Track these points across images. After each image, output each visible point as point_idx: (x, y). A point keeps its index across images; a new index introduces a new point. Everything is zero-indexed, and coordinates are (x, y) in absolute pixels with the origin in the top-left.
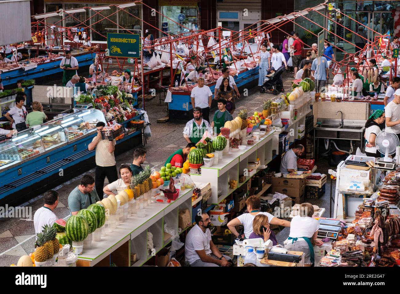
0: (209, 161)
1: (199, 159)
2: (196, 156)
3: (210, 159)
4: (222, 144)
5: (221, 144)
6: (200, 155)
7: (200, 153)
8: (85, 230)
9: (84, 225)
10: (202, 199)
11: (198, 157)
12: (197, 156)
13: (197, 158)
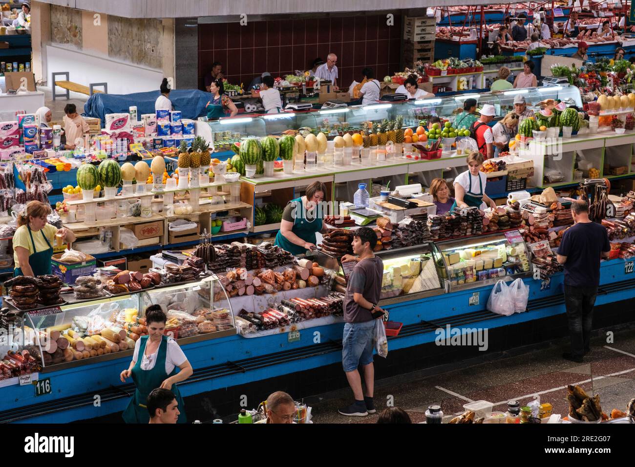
0: (538, 134)
1: (527, 130)
2: (524, 126)
3: (540, 132)
4: (569, 118)
5: (567, 117)
6: (529, 126)
7: (531, 124)
8: (253, 153)
9: (253, 148)
10: (508, 175)
11: (527, 128)
12: (526, 126)
13: (525, 129)
